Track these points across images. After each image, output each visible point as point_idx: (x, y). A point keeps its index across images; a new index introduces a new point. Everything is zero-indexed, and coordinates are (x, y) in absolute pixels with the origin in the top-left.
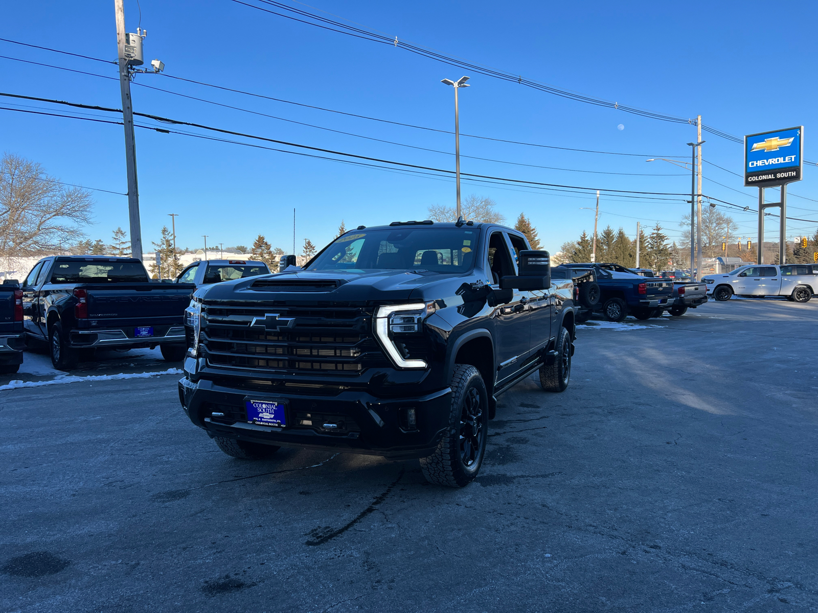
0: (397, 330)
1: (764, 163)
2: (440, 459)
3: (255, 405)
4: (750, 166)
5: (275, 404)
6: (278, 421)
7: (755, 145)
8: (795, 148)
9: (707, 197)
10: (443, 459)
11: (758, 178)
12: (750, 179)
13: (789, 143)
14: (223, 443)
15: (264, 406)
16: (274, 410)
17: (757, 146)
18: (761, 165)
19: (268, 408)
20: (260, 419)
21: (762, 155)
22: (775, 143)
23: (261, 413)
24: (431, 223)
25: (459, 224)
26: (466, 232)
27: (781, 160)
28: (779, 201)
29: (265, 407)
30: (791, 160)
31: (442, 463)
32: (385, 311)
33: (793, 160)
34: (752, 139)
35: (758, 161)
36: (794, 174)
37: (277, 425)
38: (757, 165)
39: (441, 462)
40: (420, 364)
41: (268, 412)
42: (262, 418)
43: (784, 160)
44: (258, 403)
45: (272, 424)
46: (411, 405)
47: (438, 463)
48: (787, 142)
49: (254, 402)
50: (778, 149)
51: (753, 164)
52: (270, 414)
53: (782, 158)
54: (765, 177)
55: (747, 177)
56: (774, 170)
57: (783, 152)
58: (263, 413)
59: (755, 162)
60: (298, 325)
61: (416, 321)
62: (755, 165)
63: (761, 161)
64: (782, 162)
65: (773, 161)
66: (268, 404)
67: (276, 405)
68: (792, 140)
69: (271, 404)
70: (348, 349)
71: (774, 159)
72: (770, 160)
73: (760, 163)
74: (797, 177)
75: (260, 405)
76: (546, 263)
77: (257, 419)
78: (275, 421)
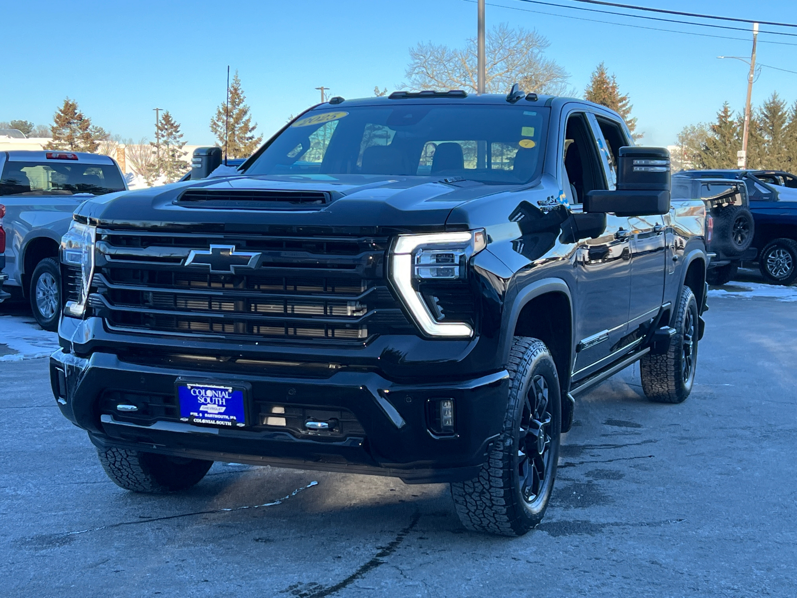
0: (426, 274)
2: (487, 487)
3: (195, 392)
5: (227, 390)
6: (232, 417)
10: (491, 487)
14: (114, 465)
15: (209, 393)
16: (226, 399)
19: (216, 397)
20: (201, 415)
23: (203, 404)
24: (462, 95)
25: (513, 98)
26: (526, 113)
29: (210, 395)
31: (490, 493)
32: (407, 243)
37: (230, 424)
39: (488, 490)
40: (462, 330)
41: (215, 403)
42: (204, 412)
44: (198, 388)
45: (222, 423)
46: (446, 396)
47: (482, 493)
49: (192, 387)
52: (219, 405)
58: (206, 404)
60: (266, 264)
61: (457, 261)
66: (215, 390)
67: (230, 391)
69: (222, 390)
70: (344, 303)
75: (203, 392)
76: (664, 169)
77: (196, 414)
78: (227, 417)
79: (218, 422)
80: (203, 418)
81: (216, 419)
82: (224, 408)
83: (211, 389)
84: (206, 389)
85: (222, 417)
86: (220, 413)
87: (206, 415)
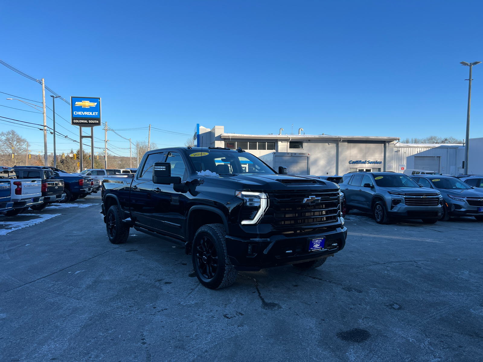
1: (82, 114)
3: (313, 242)
4: (74, 114)
6: (321, 247)
7: (77, 103)
8: (97, 109)
9: (49, 128)
11: (79, 121)
12: (75, 121)
13: (95, 105)
17: (78, 104)
18: (80, 114)
21: (80, 109)
22: (87, 104)
27: (91, 114)
28: (90, 135)
30: (96, 114)
33: (97, 115)
34: (74, 99)
35: (79, 112)
36: (97, 122)
37: (320, 249)
38: (78, 114)
43: (92, 114)
48: (94, 104)
50: (89, 107)
51: (76, 113)
53: (91, 113)
54: (82, 121)
55: (73, 120)
56: (88, 118)
57: (91, 109)
58: (315, 245)
59: (77, 112)
62: (77, 114)
63: (80, 112)
64: (91, 115)
65: (86, 113)
67: (323, 239)
68: (96, 104)
69: (320, 239)
71: (87, 112)
72: (85, 112)
73: (80, 113)
74: (99, 124)
77: (312, 248)
78: (319, 247)
79: (318, 249)
80: (314, 249)
81: (317, 249)
82: (319, 245)
83: (317, 240)
84: (316, 240)
85: (318, 248)
86: (318, 247)
87: (315, 248)
